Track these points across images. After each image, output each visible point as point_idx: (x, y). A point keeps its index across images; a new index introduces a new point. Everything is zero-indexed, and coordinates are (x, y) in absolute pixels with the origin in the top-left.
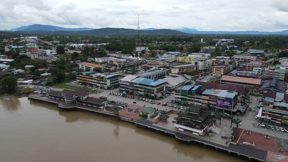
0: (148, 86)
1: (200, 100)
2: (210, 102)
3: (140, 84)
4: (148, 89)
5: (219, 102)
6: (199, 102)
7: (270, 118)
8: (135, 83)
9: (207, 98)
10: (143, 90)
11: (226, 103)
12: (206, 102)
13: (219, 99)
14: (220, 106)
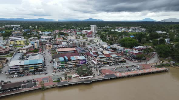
0: (37, 64)
1: (71, 64)
2: (77, 63)
3: (30, 65)
4: (37, 66)
5: (81, 62)
6: (71, 65)
7: (100, 63)
8: (25, 65)
9: (75, 61)
10: (33, 68)
11: (84, 62)
12: (74, 64)
13: (81, 61)
14: (81, 64)
